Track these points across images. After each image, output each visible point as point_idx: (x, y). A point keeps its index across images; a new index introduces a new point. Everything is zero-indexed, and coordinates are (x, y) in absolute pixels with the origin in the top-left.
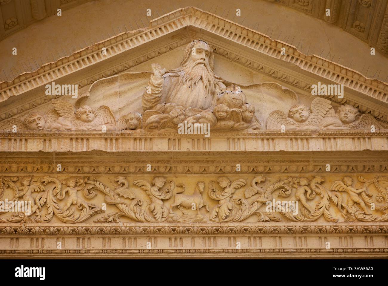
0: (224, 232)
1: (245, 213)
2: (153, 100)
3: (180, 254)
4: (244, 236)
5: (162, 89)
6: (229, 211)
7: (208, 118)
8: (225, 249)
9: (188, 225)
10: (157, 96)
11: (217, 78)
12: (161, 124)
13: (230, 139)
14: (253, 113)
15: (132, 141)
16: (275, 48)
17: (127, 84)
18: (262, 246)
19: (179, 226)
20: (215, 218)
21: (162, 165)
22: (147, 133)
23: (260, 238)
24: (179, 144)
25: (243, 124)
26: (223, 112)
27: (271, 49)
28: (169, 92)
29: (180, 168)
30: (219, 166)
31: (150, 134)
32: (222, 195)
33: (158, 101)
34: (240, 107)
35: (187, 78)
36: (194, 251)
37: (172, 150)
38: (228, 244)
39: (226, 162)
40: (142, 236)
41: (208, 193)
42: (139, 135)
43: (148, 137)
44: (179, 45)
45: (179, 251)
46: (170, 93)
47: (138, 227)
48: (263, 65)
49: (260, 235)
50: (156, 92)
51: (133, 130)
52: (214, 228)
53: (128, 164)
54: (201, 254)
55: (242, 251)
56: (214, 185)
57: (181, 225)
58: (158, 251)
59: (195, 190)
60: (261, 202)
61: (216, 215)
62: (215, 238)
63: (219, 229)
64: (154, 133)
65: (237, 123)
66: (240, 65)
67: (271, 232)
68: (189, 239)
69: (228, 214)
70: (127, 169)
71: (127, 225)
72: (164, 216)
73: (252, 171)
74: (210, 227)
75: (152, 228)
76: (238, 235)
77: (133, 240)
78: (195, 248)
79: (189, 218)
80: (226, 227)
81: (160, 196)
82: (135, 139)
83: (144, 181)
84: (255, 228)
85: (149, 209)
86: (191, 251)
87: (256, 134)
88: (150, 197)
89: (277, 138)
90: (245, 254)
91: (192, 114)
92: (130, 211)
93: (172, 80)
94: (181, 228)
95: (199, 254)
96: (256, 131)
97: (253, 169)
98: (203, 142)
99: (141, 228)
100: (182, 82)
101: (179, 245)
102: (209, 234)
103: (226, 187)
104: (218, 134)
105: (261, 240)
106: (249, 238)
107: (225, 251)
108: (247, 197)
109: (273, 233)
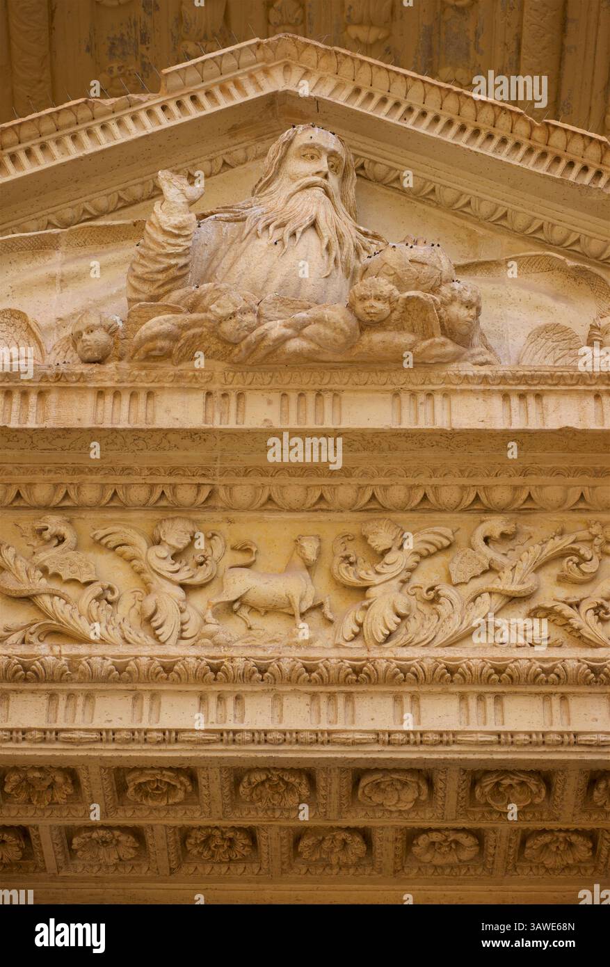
0: (381, 675)
1: (451, 624)
2: (160, 276)
3: (233, 747)
4: (447, 693)
5: (189, 244)
6: (399, 620)
7: (332, 321)
8: (384, 732)
9: (260, 653)
10: (173, 262)
11: (366, 234)
12: (182, 341)
13: (402, 395)
14: (474, 309)
15: (91, 398)
16: (543, 147)
17: (86, 256)
18: (503, 724)
19: (234, 655)
20: (352, 640)
21: (184, 480)
22: (136, 373)
23: (498, 697)
24: (240, 409)
25: (443, 345)
26: (378, 298)
27: (530, 151)
28: (212, 261)
29: (243, 493)
30: (368, 485)
31: (146, 374)
32: (378, 573)
33: (175, 279)
34: (434, 290)
35: (269, 221)
36: (278, 736)
37: (217, 424)
38: (394, 717)
39: (390, 473)
40: (110, 687)
41: (330, 570)
42: (112, 379)
43: (140, 385)
44: (251, 155)
45: (231, 735)
46: (215, 263)
47: (99, 659)
48: (509, 205)
49: (498, 689)
50: (170, 250)
51: (93, 366)
52: (347, 663)
53: (76, 479)
54: (302, 748)
55: (438, 738)
56: (350, 545)
57: (240, 652)
58: (161, 735)
59: (290, 562)
60: (500, 593)
61: (357, 629)
62: (349, 696)
63: (364, 665)
64: (160, 372)
65: (424, 339)
66: (437, 212)
67: (534, 679)
68: (266, 702)
69: (393, 627)
70: (72, 493)
71: (64, 652)
72: (185, 635)
73: (472, 504)
74: (332, 661)
75: (144, 661)
76: (425, 688)
77: (80, 700)
78: (282, 727)
79: (268, 639)
80: (387, 660)
81: (177, 571)
82: (101, 393)
83: (127, 531)
84: (481, 664)
85: (141, 613)
86: (269, 737)
87: (485, 379)
88: (143, 580)
89: (551, 391)
90: (448, 749)
91: (281, 315)
92: (76, 615)
93: (224, 230)
94: (239, 663)
95: (296, 747)
96: (484, 371)
97: (477, 497)
98: (316, 404)
99: (109, 662)
100: (253, 232)
101: (230, 717)
102: (330, 683)
103: (390, 549)
104: (364, 376)
105: (502, 706)
106: (463, 697)
107: (381, 736)
108: (455, 580)
109: (540, 683)
